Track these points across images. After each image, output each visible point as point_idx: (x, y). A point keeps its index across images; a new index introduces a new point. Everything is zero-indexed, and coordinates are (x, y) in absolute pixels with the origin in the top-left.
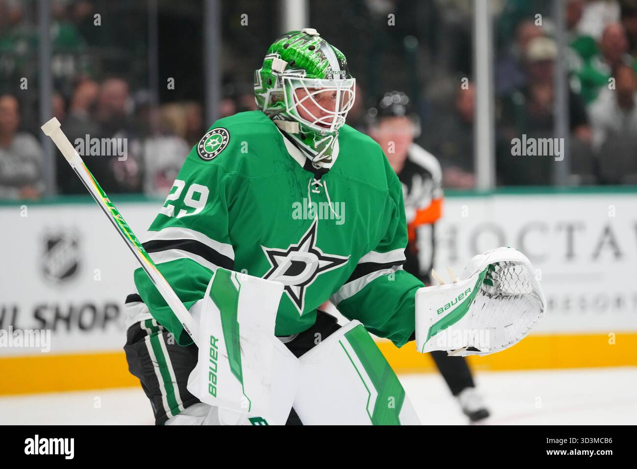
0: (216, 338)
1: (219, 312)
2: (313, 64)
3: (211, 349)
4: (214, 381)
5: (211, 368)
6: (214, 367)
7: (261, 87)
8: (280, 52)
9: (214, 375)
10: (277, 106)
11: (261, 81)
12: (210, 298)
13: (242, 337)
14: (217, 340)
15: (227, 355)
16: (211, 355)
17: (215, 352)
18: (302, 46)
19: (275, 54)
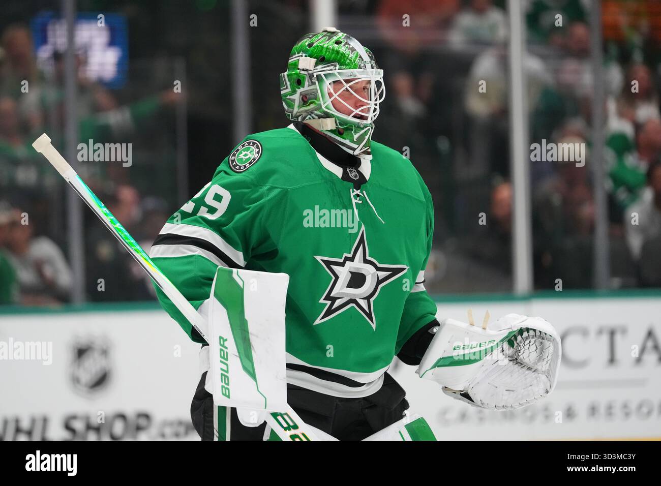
0: (225, 338)
1: (225, 311)
2: (345, 56)
3: (221, 350)
4: (227, 382)
5: (222, 369)
6: (225, 367)
7: (289, 90)
8: (305, 52)
9: (226, 376)
10: (309, 105)
11: (288, 83)
12: (215, 299)
13: (252, 334)
14: (226, 340)
15: (237, 354)
16: (221, 357)
17: (225, 353)
18: (327, 42)
19: (301, 54)
